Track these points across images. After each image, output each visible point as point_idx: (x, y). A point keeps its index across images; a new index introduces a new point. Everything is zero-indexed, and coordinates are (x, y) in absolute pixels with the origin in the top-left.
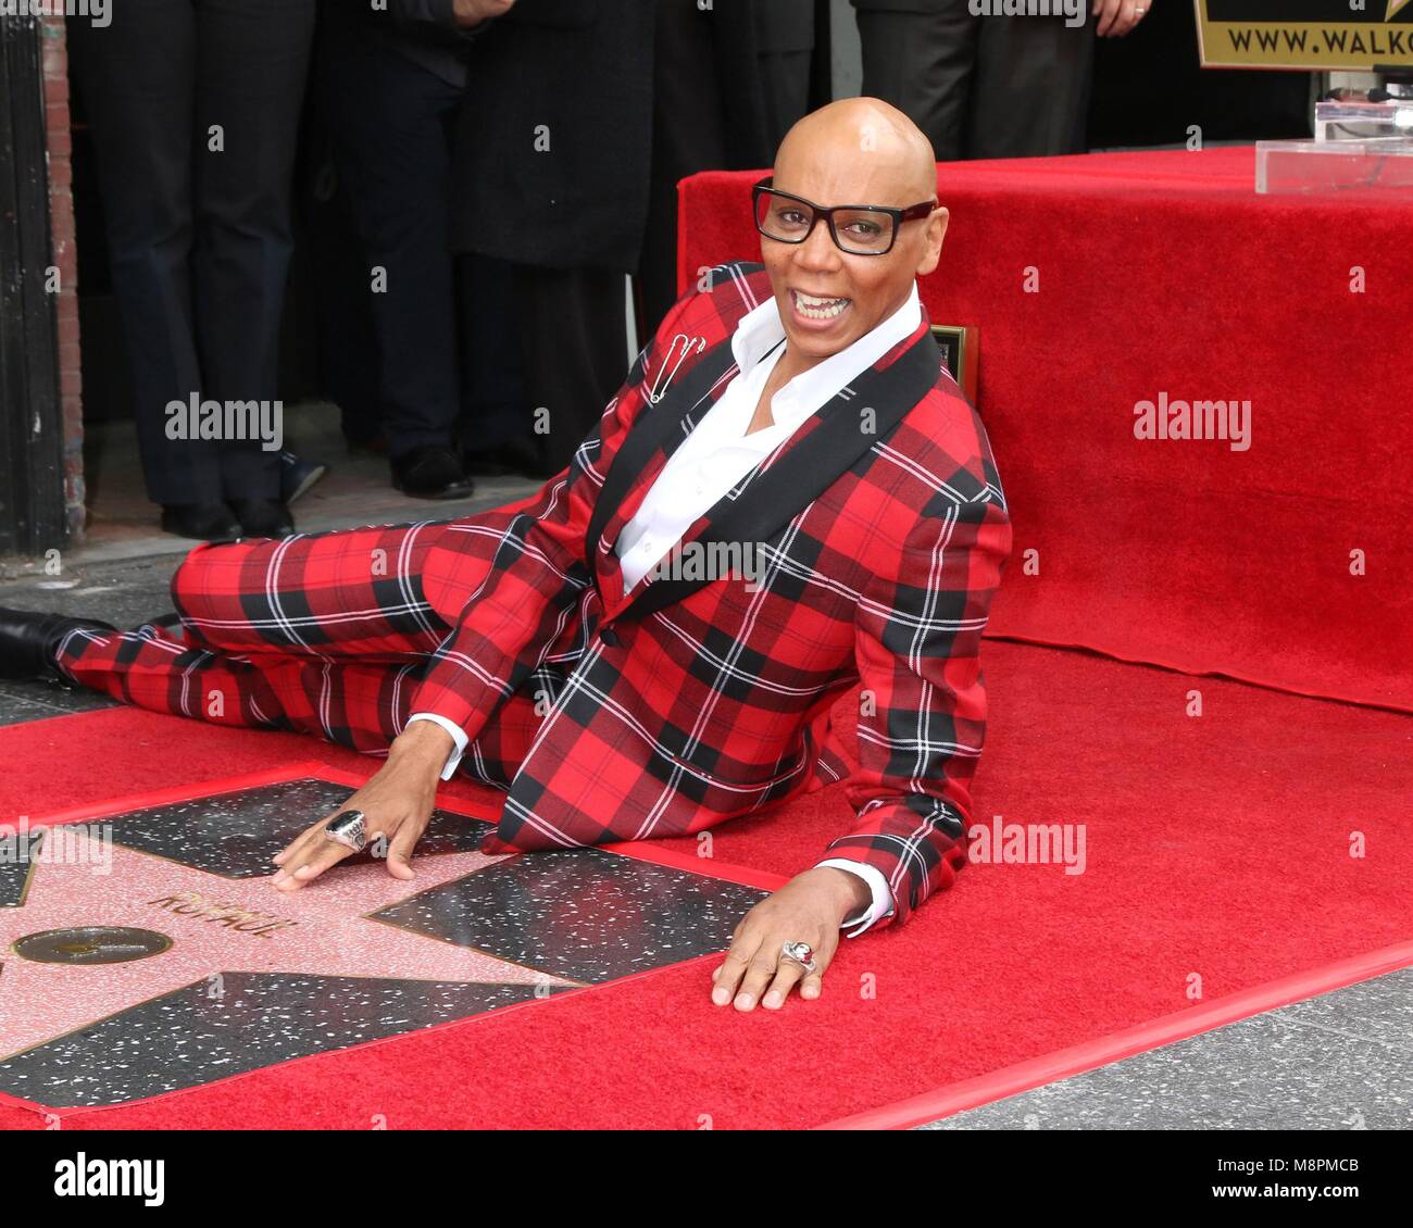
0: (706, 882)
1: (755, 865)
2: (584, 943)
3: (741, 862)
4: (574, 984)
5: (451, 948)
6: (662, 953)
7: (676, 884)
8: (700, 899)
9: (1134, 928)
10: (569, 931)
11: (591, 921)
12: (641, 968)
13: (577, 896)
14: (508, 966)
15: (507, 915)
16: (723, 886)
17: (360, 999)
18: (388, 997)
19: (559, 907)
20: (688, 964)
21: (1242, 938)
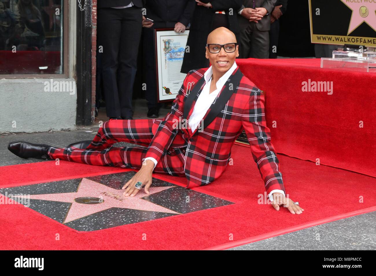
0: (206, 195)
2: (182, 206)
4: (179, 214)
5: (156, 205)
6: (196, 209)
7: (200, 195)
10: (179, 203)
11: (183, 202)
12: (192, 211)
14: (167, 209)
15: (167, 199)
16: (209, 196)
17: (138, 214)
18: (144, 214)
19: (178, 198)
20: (201, 211)
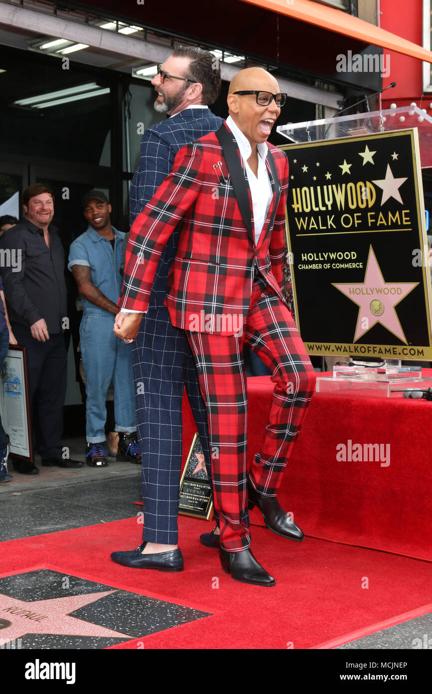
0: (166, 603)
1: (180, 598)
2: (133, 624)
3: (176, 597)
4: (128, 636)
5: (94, 625)
6: (156, 627)
7: (158, 604)
8: (165, 609)
9: (295, 619)
10: (128, 620)
11: (134, 616)
12: (151, 633)
13: (129, 608)
14: (112, 631)
15: (109, 614)
16: (171, 605)
17: (69, 642)
18: (78, 642)
19: (124, 612)
20: (165, 631)
21: (327, 622)
